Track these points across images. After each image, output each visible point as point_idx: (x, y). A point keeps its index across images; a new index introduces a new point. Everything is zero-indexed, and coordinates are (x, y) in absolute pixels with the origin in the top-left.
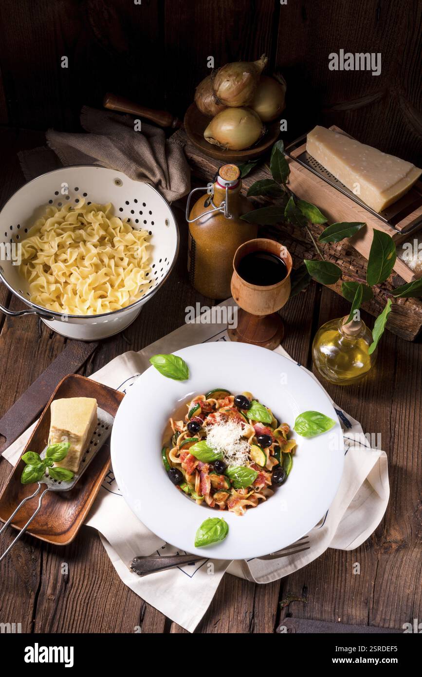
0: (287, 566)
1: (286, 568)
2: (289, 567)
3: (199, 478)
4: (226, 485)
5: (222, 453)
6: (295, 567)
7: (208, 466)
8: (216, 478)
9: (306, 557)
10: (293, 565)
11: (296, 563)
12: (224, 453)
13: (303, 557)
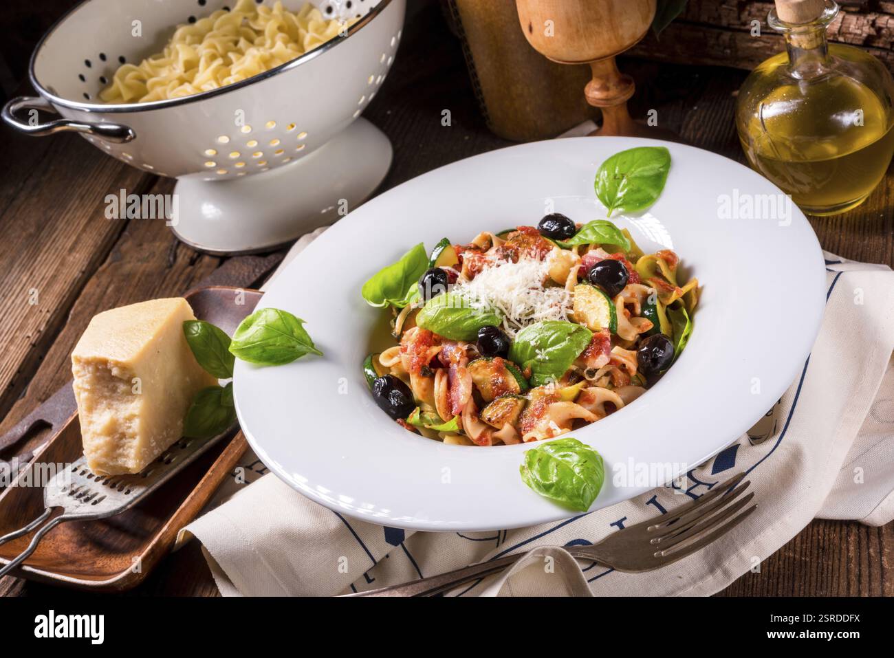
0: (702, 577)
1: (700, 583)
2: (710, 578)
3: (445, 380)
4: (513, 383)
5: (497, 311)
6: (726, 573)
7: (465, 347)
8: (486, 371)
9: (752, 543)
10: (719, 572)
11: (727, 564)
12: (502, 313)
13: (744, 543)
